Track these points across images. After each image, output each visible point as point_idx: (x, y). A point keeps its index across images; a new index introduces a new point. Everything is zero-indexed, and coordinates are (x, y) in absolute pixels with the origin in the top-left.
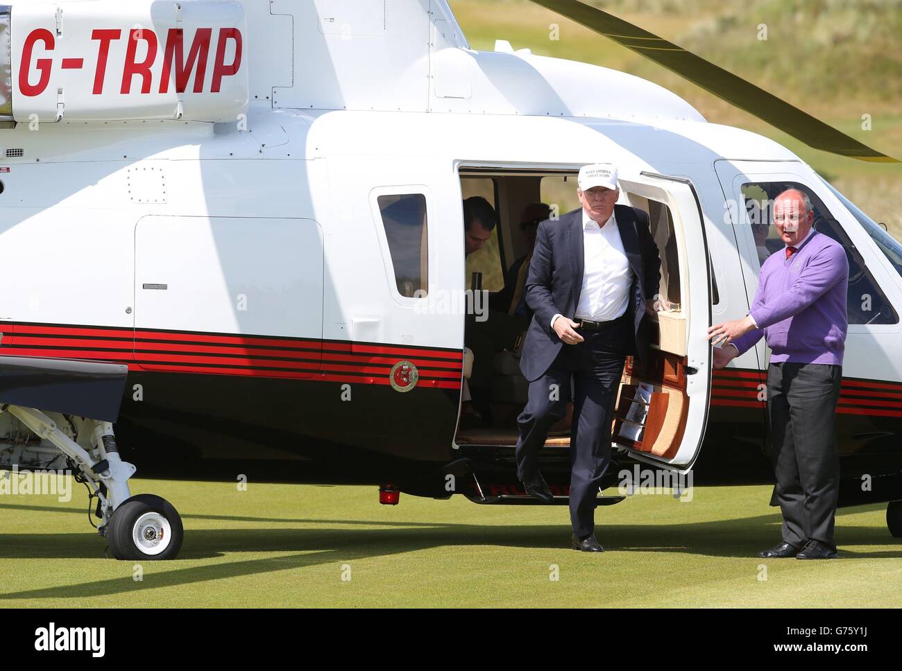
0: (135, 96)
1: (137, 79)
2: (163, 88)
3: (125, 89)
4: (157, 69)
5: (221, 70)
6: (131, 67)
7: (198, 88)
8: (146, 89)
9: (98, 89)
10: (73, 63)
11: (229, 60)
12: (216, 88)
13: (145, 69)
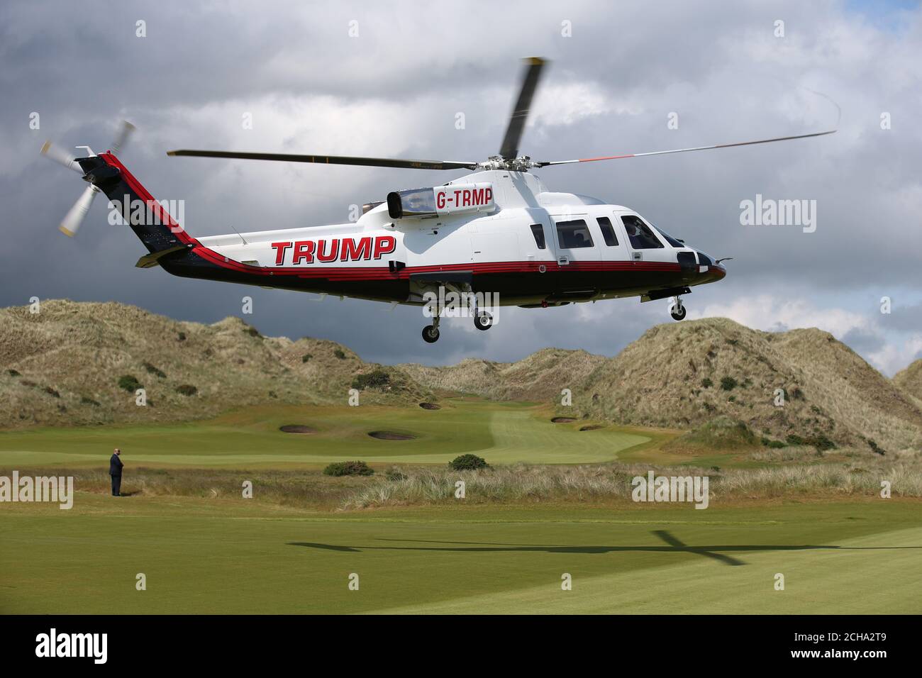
0: (467, 207)
1: (467, 202)
2: (473, 204)
3: (464, 205)
4: (471, 200)
5: (487, 199)
6: (465, 200)
7: (482, 203)
8: (469, 205)
9: (457, 206)
10: (451, 200)
11: (489, 196)
12: (486, 203)
13: (468, 200)
